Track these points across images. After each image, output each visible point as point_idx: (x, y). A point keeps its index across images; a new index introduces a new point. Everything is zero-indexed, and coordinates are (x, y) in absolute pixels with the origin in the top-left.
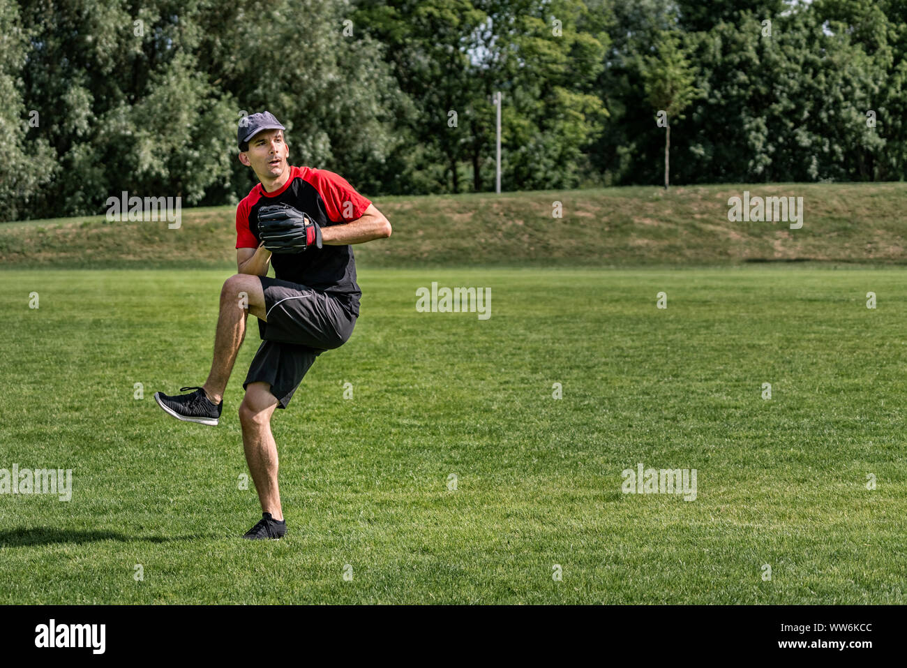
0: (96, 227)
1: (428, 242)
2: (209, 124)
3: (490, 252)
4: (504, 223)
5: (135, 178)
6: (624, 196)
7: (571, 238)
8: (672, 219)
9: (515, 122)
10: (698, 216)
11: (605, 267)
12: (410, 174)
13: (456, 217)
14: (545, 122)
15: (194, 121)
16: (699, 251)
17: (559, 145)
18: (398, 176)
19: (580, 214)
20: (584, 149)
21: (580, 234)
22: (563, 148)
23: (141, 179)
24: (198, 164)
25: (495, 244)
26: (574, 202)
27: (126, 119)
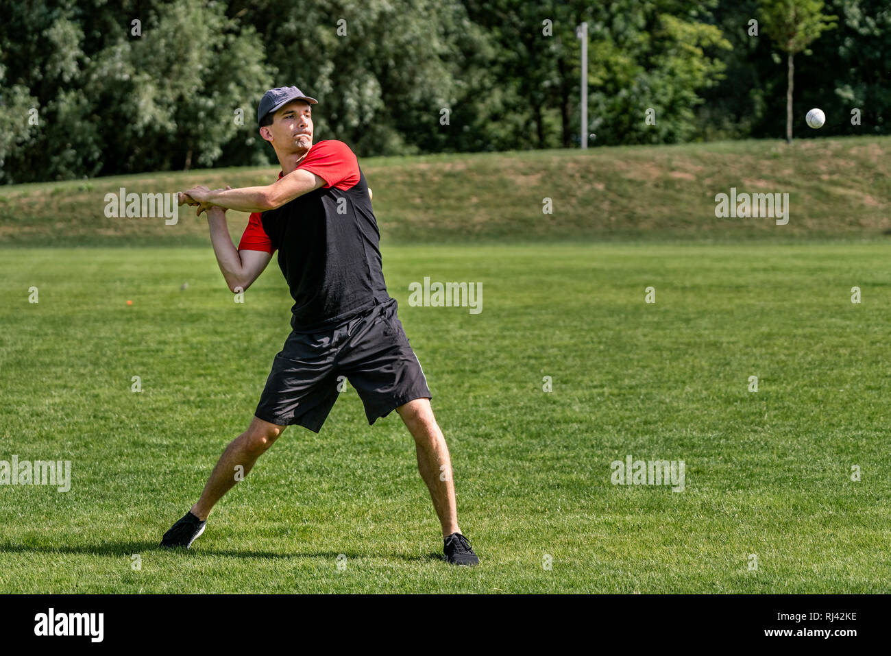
0: (70, 194)
1: (482, 211)
2: (226, 65)
3: (560, 224)
4: (580, 187)
5: (135, 133)
6: (734, 152)
7: (663, 205)
8: (793, 180)
9: (612, 59)
10: (825, 177)
11: (702, 241)
12: (483, 126)
13: (521, 180)
14: (652, 59)
15: (206, 62)
16: (824, 221)
17: (670, 89)
18: (467, 128)
19: (677, 175)
20: (699, 91)
21: (676, 200)
22: (676, 92)
23: (141, 133)
24: (212, 114)
25: (566, 214)
26: (670, 160)
27: (124, 60)
